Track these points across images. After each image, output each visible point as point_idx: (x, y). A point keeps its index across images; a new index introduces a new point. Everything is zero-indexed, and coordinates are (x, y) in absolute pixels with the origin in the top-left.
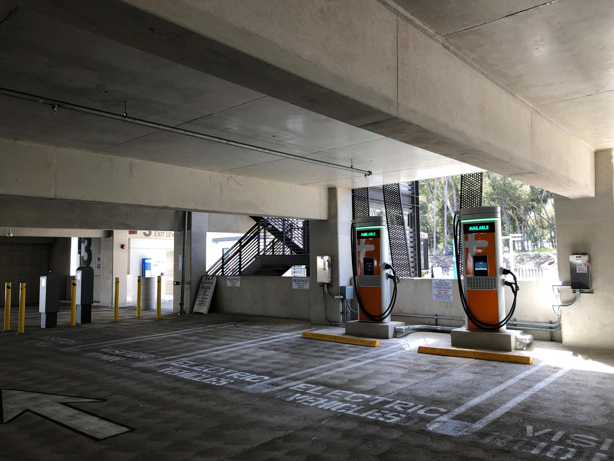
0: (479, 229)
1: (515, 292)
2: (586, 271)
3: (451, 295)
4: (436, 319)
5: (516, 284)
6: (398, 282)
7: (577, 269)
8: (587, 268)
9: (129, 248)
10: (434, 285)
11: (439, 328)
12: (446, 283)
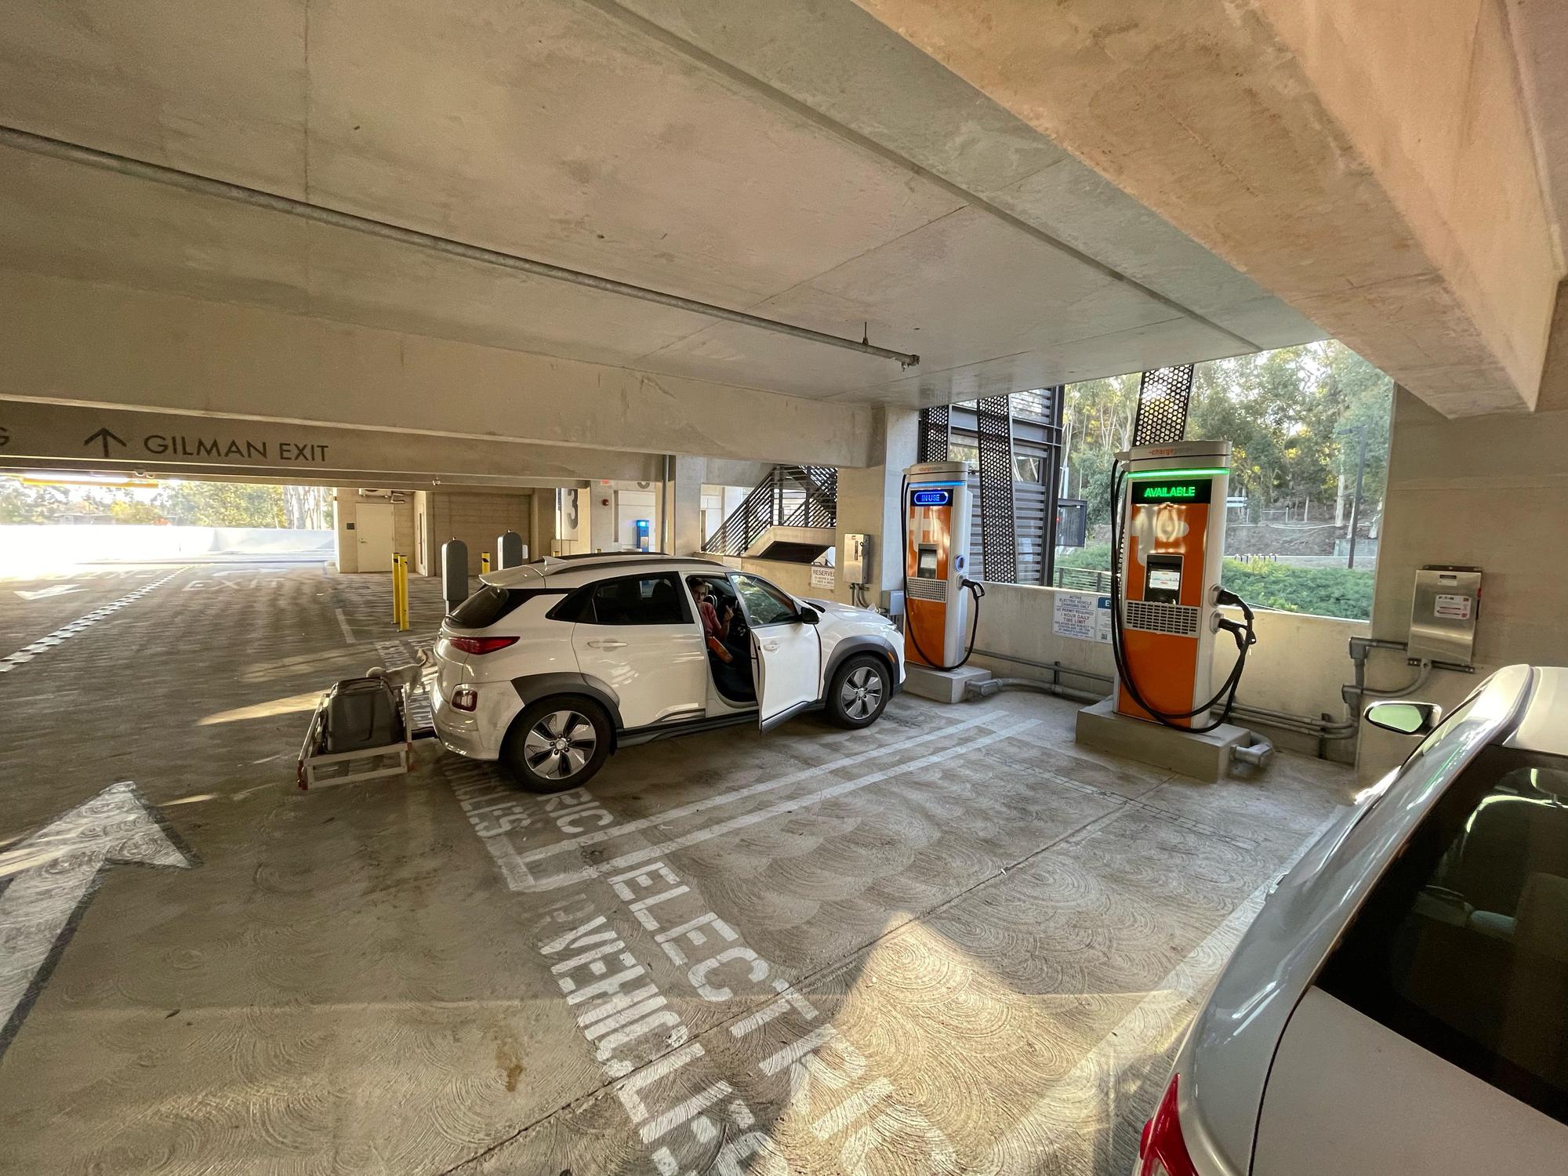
0: (1170, 495)
1: (1243, 645)
2: (1464, 615)
3: (1092, 628)
4: (1055, 672)
5: (1249, 628)
6: (983, 595)
7: (1437, 608)
8: (1469, 608)
9: (617, 505)
10: (1057, 603)
11: (1058, 689)
12: (1084, 603)
